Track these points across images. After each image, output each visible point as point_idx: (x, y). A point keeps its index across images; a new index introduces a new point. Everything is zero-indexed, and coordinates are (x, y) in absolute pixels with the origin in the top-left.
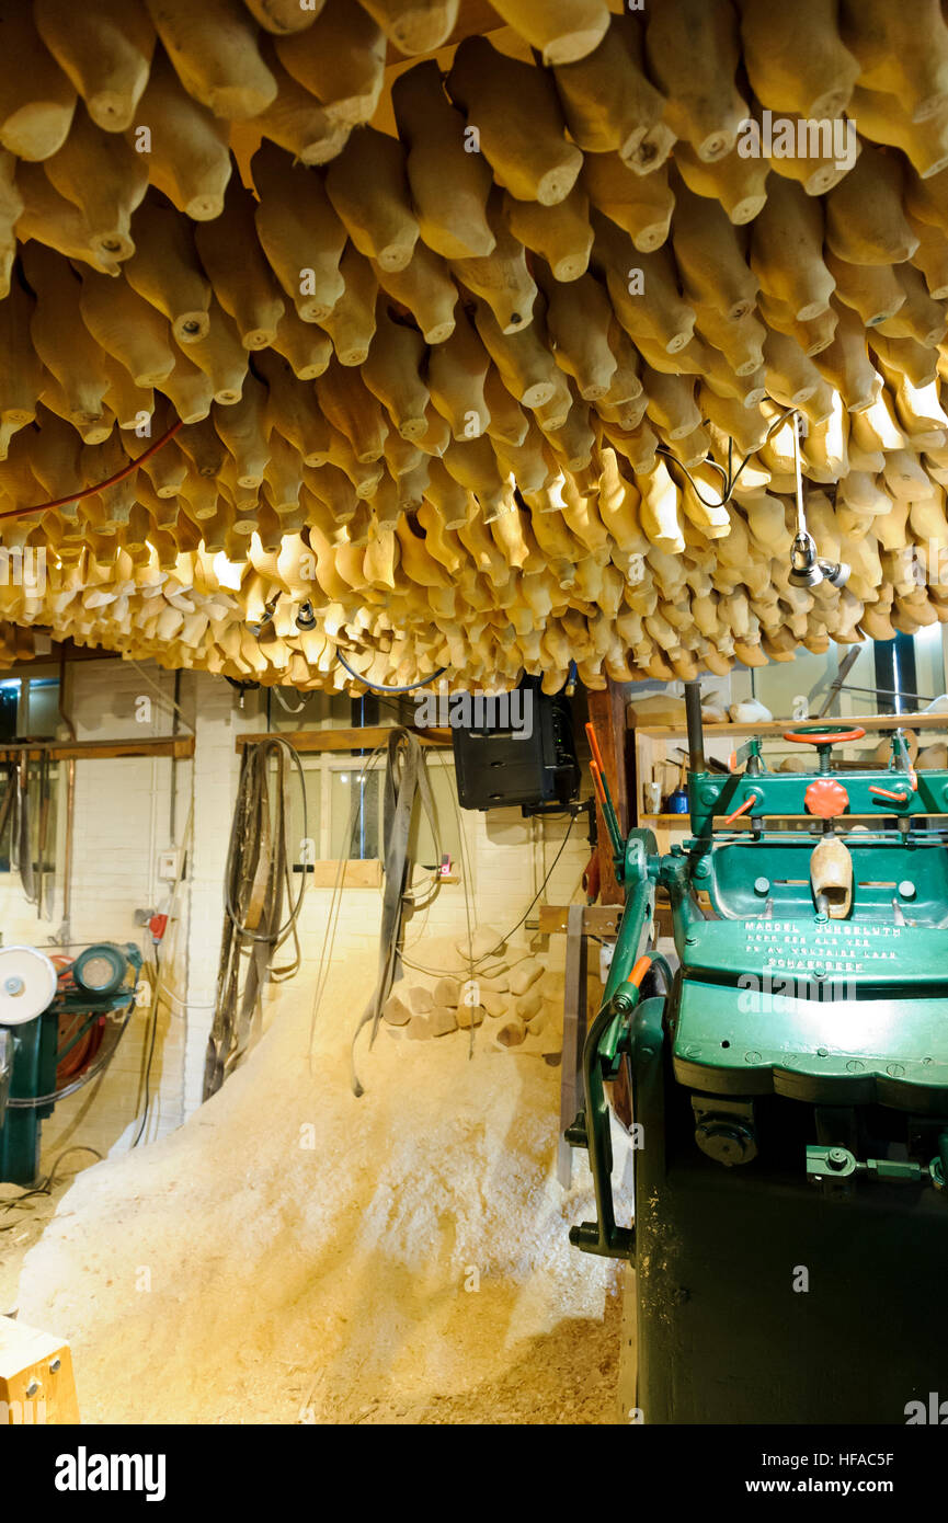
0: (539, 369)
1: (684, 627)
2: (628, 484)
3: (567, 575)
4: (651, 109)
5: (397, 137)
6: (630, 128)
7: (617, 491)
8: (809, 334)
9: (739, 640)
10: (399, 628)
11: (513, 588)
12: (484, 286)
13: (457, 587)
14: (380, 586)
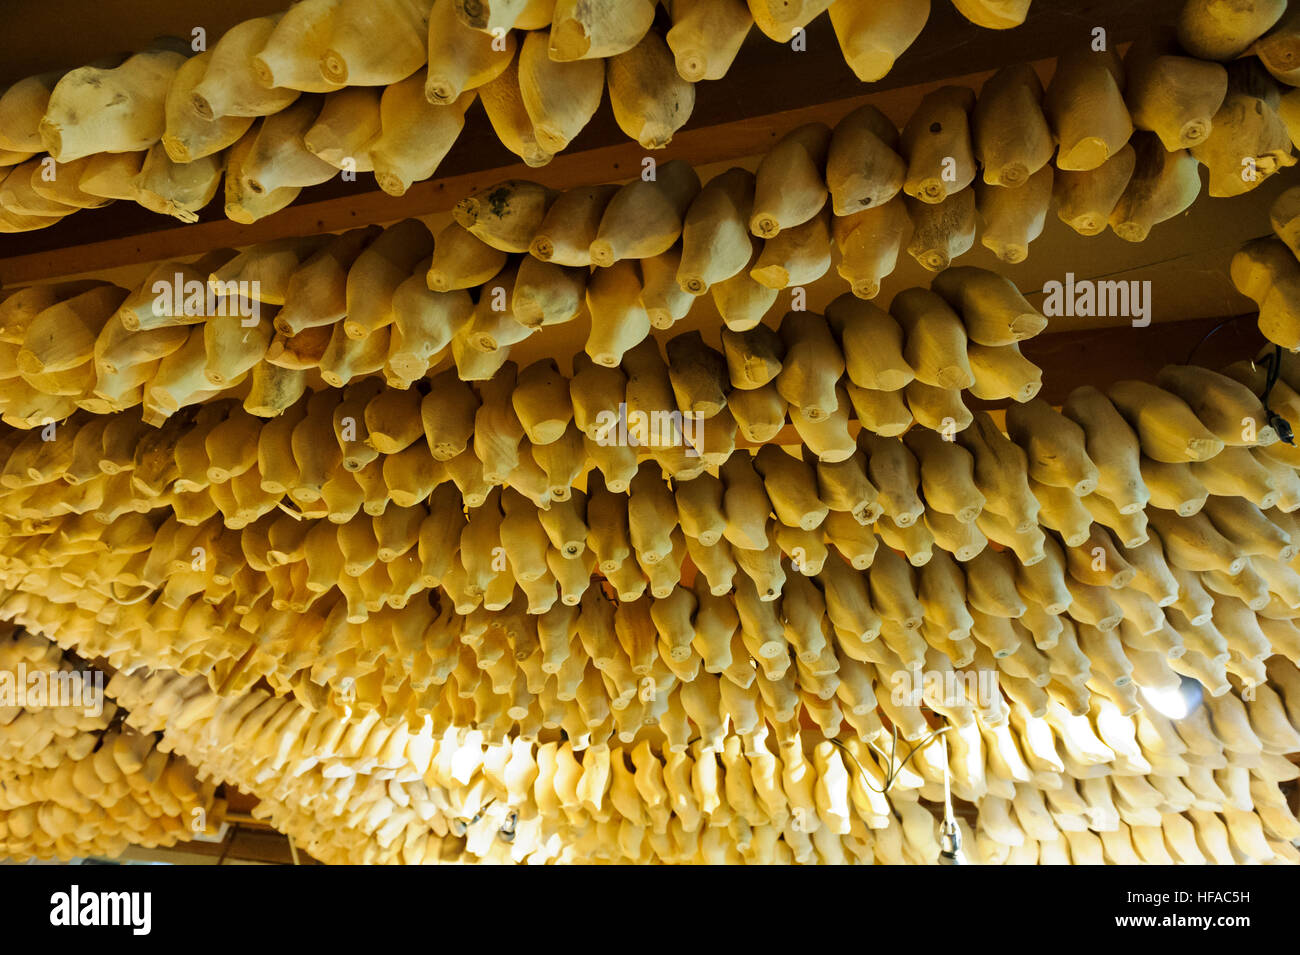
0: (774, 632)
2: (809, 764)
3: (745, 839)
4: (871, 494)
5: (717, 477)
6: (859, 500)
7: (799, 766)
8: (957, 653)
11: (695, 838)
12: (755, 569)
13: (650, 824)
14: (588, 808)
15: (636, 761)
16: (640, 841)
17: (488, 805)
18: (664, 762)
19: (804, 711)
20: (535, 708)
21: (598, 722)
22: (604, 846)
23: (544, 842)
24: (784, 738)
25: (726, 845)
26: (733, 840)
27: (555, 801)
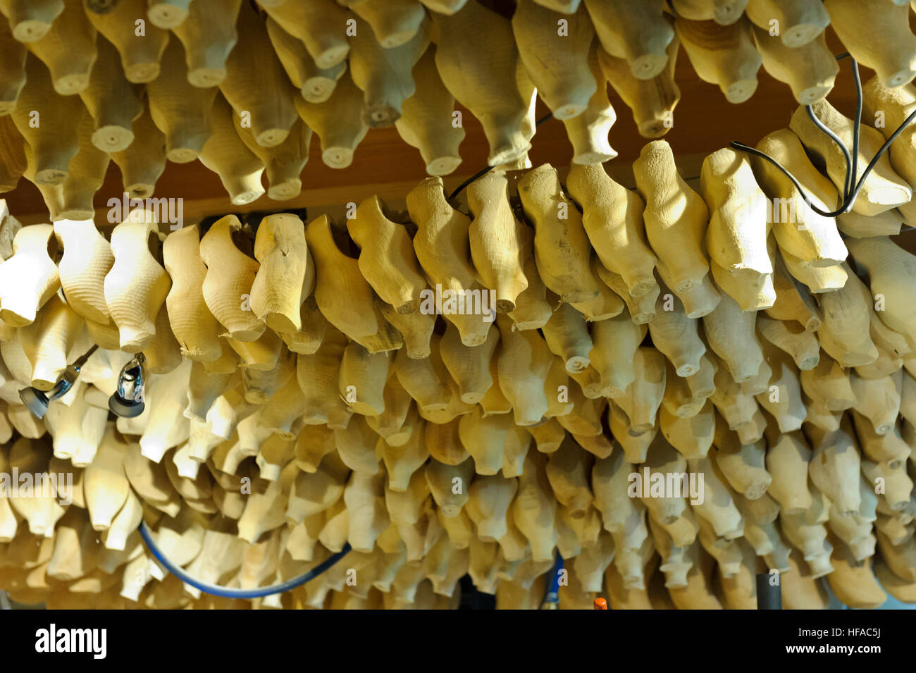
1: (754, 493)
2: (692, 191)
3: (579, 349)
7: (675, 198)
9: (838, 545)
10: (269, 460)
11: (485, 362)
13: (399, 347)
14: (276, 329)
15: (358, 235)
16: (383, 385)
17: (81, 361)
18: (411, 229)
19: (684, 63)
20: (145, 129)
21: (277, 136)
22: (316, 404)
23: (201, 413)
24: (649, 115)
25: (543, 370)
26: (558, 357)
27: (210, 327)
